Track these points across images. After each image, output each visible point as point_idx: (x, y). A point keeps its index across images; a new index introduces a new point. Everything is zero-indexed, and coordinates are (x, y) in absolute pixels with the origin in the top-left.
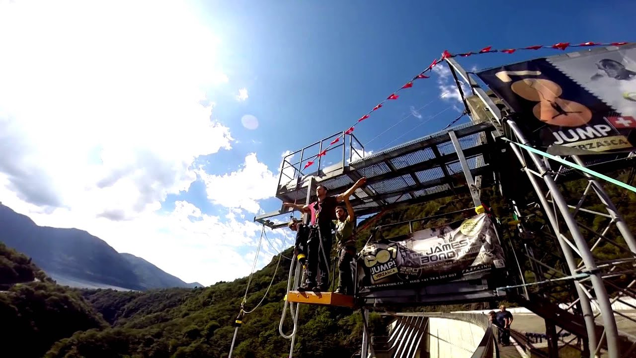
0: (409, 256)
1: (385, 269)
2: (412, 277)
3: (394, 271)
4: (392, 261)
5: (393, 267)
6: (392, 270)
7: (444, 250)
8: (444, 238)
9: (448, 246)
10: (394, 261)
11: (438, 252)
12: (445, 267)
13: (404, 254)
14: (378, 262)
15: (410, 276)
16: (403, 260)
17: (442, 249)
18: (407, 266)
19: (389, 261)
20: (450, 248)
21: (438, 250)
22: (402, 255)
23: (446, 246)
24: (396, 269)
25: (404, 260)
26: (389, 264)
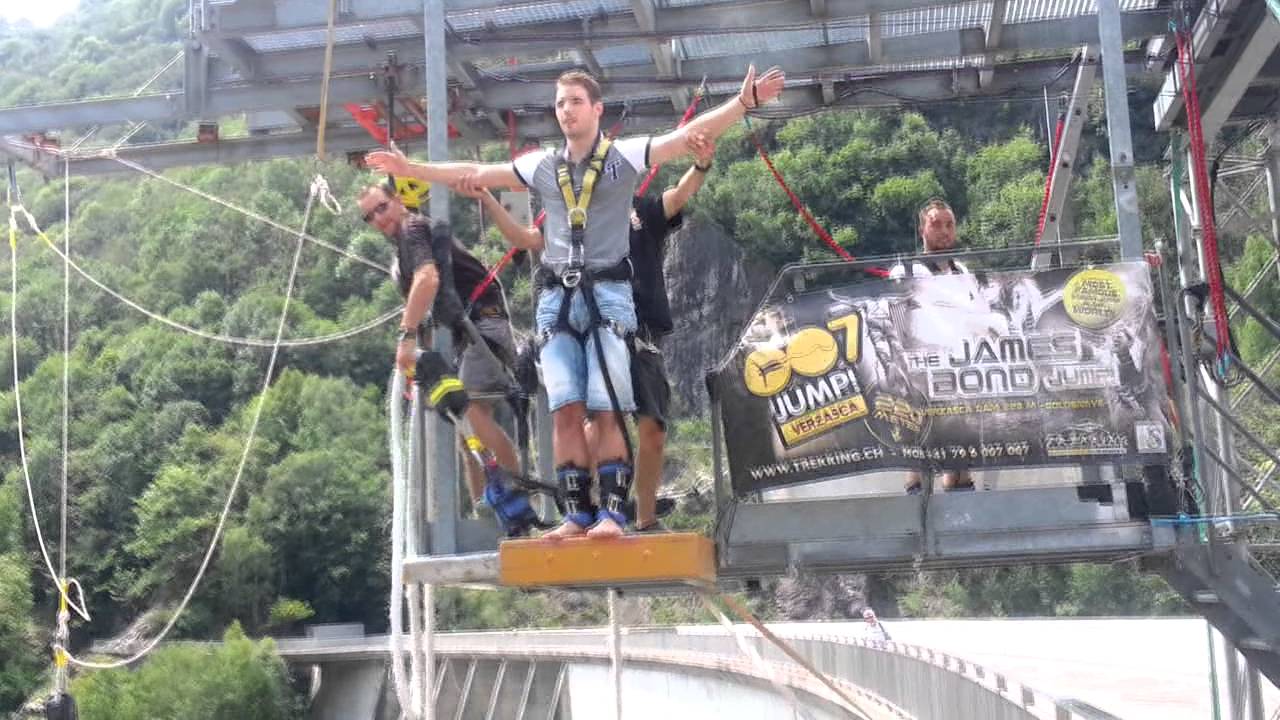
0: (901, 359)
1: (820, 398)
2: (910, 438)
3: (853, 406)
4: (845, 371)
5: (848, 391)
6: (846, 403)
7: (1003, 357)
8: (1008, 315)
9: (1016, 346)
10: (851, 373)
11: (985, 361)
12: (1000, 416)
13: (884, 346)
14: (794, 373)
15: (905, 431)
16: (881, 369)
17: (998, 355)
18: (896, 396)
19: (835, 369)
20: (1022, 356)
21: (985, 352)
22: (878, 353)
23: (1011, 343)
24: (859, 401)
25: (886, 369)
26: (833, 380)
